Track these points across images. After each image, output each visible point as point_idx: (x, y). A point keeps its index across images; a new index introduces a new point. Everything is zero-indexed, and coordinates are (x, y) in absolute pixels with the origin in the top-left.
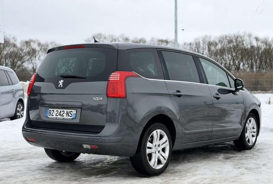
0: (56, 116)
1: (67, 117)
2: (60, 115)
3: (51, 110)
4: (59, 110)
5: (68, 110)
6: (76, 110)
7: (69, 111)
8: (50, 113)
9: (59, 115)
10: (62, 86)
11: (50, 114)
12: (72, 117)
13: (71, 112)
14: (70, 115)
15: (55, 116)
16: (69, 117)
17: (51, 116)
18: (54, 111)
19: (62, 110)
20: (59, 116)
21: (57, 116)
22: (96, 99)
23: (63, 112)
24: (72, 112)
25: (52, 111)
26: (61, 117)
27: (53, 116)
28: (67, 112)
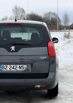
0: (10, 69)
1: (20, 69)
2: (14, 69)
3: (5, 65)
4: (12, 66)
6: (26, 65)
7: (21, 66)
8: (4, 68)
9: (12, 68)
10: (14, 50)
11: (3, 68)
12: (24, 70)
13: (23, 67)
14: (22, 68)
15: (8, 69)
16: (22, 70)
17: (5, 70)
18: (7, 66)
19: (15, 65)
21: (11, 69)
22: (43, 58)
23: (16, 67)
24: (24, 66)
25: (5, 66)
26: (14, 70)
27: (7, 69)
28: (19, 66)
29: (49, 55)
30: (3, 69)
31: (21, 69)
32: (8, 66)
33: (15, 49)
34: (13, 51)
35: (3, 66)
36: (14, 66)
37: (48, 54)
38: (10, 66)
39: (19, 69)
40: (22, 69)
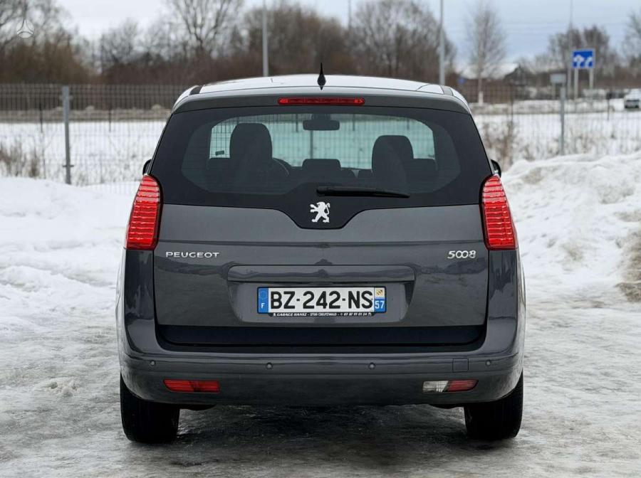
0: (305, 307)
1: (354, 309)
2: (324, 305)
3: (281, 291)
4: (317, 292)
5: (354, 291)
6: (383, 289)
7: (358, 293)
8: (279, 300)
9: (318, 304)
10: (327, 220)
11: (276, 304)
12: (372, 309)
13: (367, 296)
14: (362, 301)
15: (299, 308)
16: (362, 309)
17: (282, 310)
18: (293, 294)
19: (328, 290)
20: (320, 309)
21: (313, 307)
22: (459, 254)
23: (335, 296)
24: (371, 294)
25: (286, 293)
26: (328, 309)
27: (293, 307)
28: (350, 294)
29: (486, 240)
30: (273, 307)
31: (358, 307)
32: (299, 292)
33: (332, 212)
34: (321, 225)
35: (273, 293)
36: (323, 295)
37: (482, 238)
38: (305, 294)
39: (350, 307)
40: (364, 306)
